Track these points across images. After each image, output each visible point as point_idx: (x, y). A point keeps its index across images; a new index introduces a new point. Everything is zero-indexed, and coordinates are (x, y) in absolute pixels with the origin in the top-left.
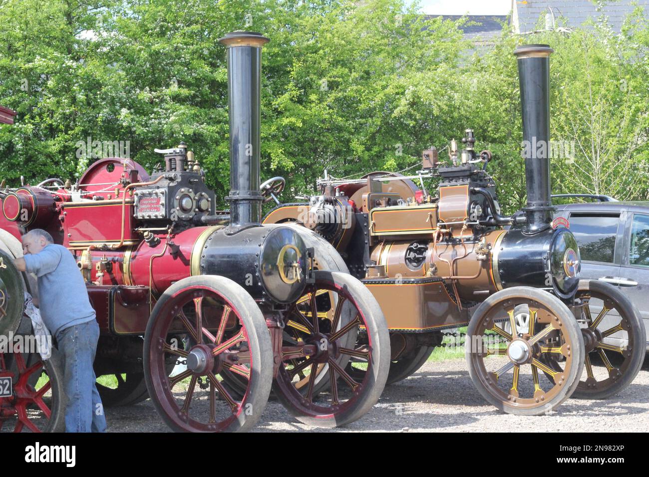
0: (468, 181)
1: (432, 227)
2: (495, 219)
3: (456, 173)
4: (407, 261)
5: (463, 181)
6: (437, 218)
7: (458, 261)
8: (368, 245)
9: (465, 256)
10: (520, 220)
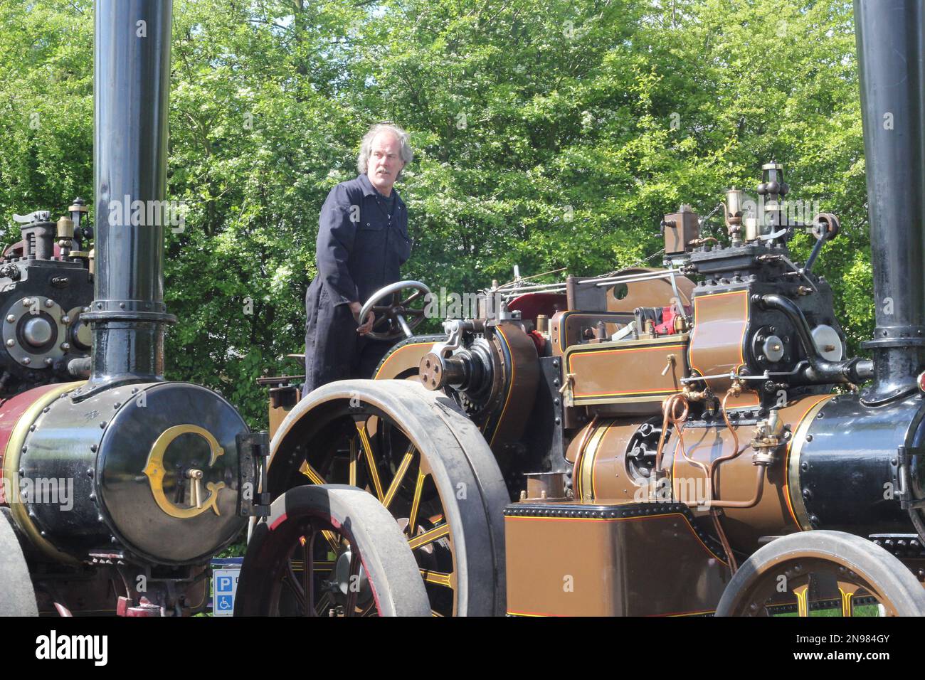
0: (749, 280)
1: (676, 387)
2: (814, 368)
3: (727, 262)
4: (631, 464)
5: (739, 280)
6: (686, 365)
7: (722, 465)
8: (560, 427)
9: (736, 455)
10: (863, 371)
